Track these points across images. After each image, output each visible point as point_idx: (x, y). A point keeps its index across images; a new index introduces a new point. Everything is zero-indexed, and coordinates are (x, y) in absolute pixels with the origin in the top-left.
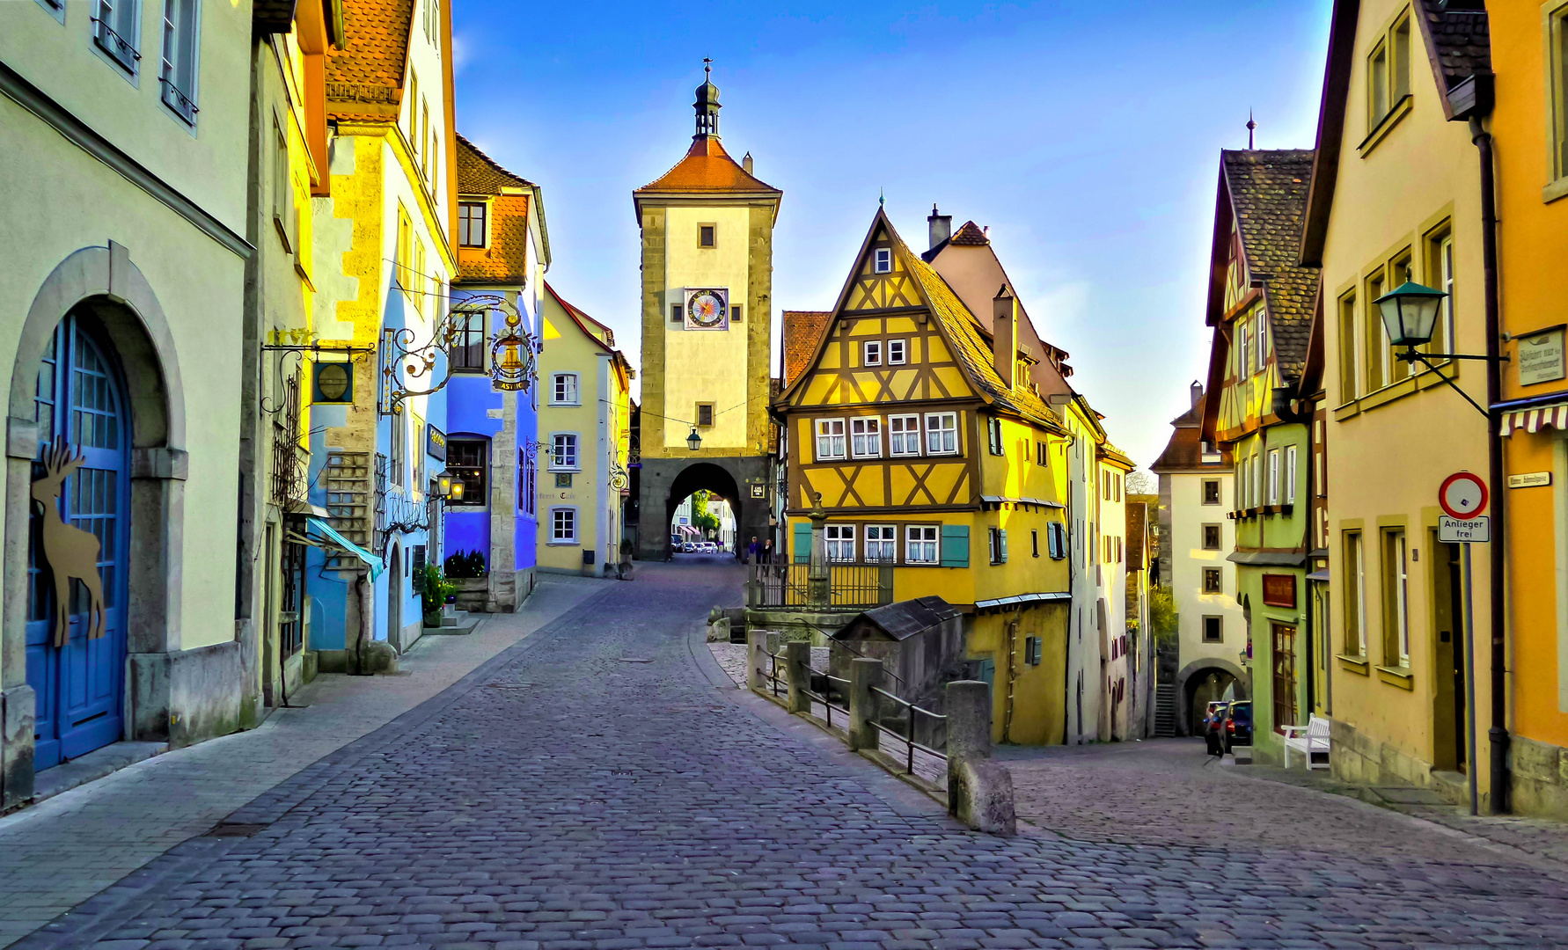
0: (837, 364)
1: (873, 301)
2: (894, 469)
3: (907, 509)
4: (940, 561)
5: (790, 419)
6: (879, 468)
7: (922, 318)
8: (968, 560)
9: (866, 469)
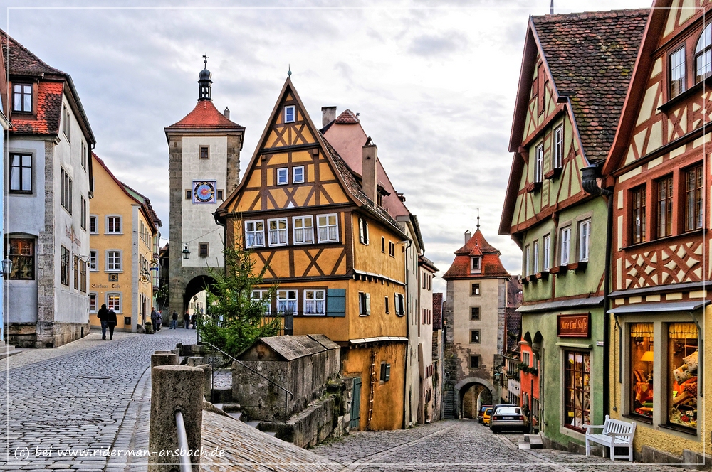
0: (259, 184)
1: (283, 141)
2: (296, 252)
3: (305, 279)
4: (326, 313)
5: (229, 222)
6: (286, 252)
7: (315, 151)
8: (345, 312)
9: (278, 253)
